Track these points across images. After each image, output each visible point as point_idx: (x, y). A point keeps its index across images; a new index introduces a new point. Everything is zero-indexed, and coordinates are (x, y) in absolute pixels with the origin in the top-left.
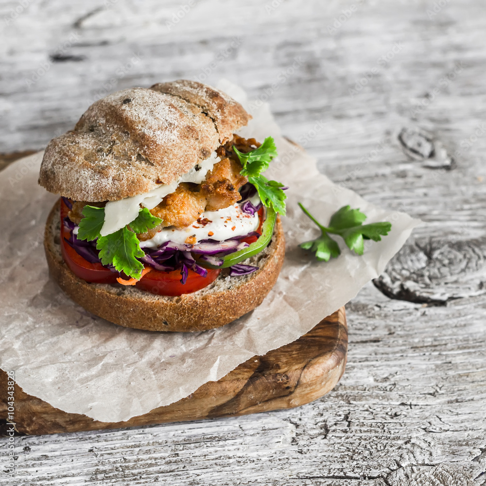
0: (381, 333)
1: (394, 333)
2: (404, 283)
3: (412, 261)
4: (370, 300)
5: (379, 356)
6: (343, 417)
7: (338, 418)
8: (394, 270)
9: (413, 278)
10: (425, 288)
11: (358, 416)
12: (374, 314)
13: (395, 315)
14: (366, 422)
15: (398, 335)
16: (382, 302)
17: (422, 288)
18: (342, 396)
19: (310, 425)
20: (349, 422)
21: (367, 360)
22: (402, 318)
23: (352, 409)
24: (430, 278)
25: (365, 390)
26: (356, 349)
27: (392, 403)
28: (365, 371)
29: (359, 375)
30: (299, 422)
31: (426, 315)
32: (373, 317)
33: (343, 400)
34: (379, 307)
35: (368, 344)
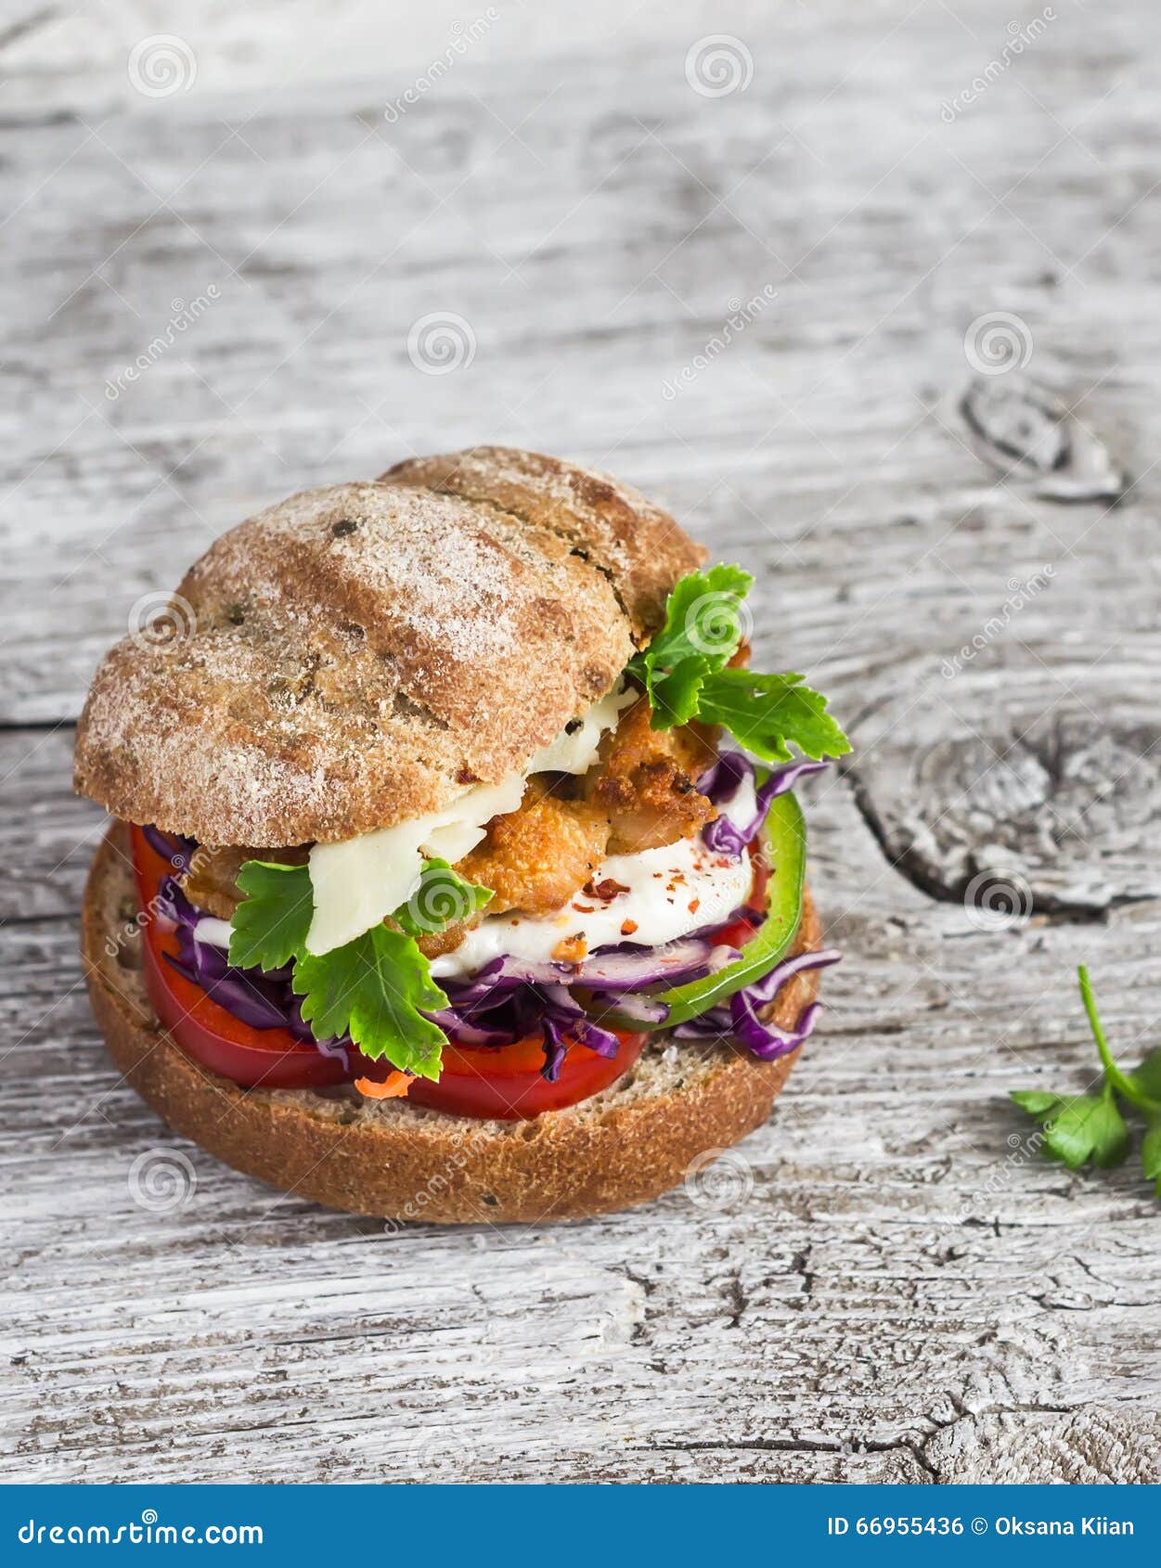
0: (906, 1004)
1: (945, 1005)
2: (977, 853)
3: (1001, 784)
4: (873, 904)
5: (899, 1076)
6: (788, 1261)
7: (775, 1265)
8: (945, 811)
9: (1006, 837)
10: (1041, 867)
11: (834, 1256)
12: (884, 947)
13: (950, 951)
14: (859, 1276)
15: (959, 1010)
16: (909, 911)
17: (1032, 867)
18: (786, 1196)
19: (690, 1284)
20: (810, 1277)
21: (862, 1087)
22: (972, 959)
23: (817, 1237)
24: (1057, 837)
25: (857, 1178)
26: (830, 1054)
27: (939, 1219)
28: (858, 1120)
29: (839, 1132)
30: (654, 1277)
31: (1045, 951)
32: (881, 956)
33: (791, 1210)
34: (901, 924)
35: (867, 1038)
